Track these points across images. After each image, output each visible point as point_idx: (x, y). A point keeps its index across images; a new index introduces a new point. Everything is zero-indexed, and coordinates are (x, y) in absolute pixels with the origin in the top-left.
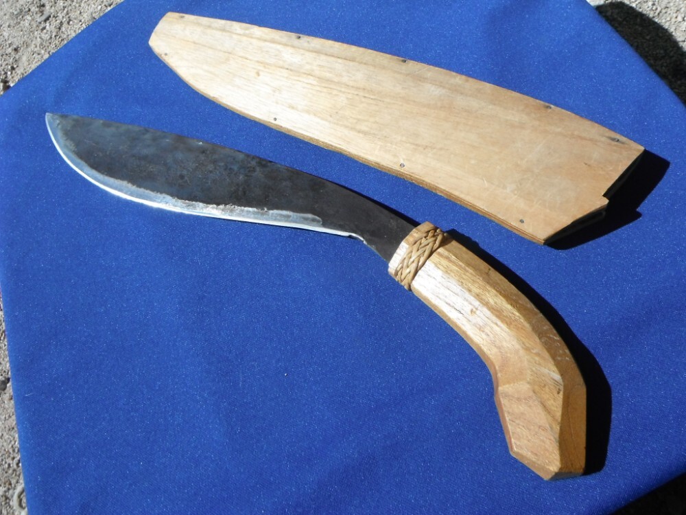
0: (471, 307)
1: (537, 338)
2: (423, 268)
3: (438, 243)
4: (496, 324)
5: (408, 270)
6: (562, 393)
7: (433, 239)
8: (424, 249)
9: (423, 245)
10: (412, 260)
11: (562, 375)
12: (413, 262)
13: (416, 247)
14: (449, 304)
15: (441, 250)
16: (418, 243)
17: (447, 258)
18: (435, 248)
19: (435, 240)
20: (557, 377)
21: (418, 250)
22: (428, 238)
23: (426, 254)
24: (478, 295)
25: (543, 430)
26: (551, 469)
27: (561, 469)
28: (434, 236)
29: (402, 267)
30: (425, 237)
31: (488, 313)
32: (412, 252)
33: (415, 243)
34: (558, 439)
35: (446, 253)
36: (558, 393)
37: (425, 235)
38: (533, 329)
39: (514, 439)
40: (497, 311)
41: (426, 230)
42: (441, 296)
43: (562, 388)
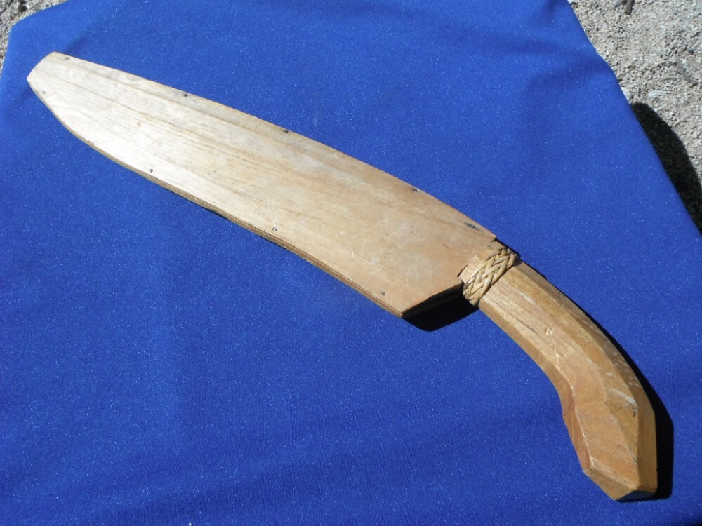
0: (544, 326)
1: (611, 362)
2: (496, 284)
3: (511, 261)
4: (571, 344)
5: (479, 285)
6: (637, 416)
7: (506, 257)
8: (498, 265)
9: (497, 262)
10: (484, 275)
11: (635, 399)
12: (487, 277)
13: (490, 262)
14: (522, 322)
15: (513, 269)
16: (492, 259)
17: (520, 277)
18: (509, 266)
19: (509, 259)
20: (631, 400)
21: (492, 266)
22: (501, 255)
23: (501, 270)
24: (552, 316)
25: (622, 450)
26: (630, 487)
27: (639, 487)
28: (506, 255)
29: (474, 281)
30: (499, 254)
31: (563, 333)
32: (485, 267)
33: (489, 259)
34: (636, 459)
35: (519, 273)
36: (634, 416)
37: (498, 252)
38: (606, 353)
39: (593, 456)
40: (571, 332)
41: (499, 248)
42: (513, 313)
43: (636, 411)
